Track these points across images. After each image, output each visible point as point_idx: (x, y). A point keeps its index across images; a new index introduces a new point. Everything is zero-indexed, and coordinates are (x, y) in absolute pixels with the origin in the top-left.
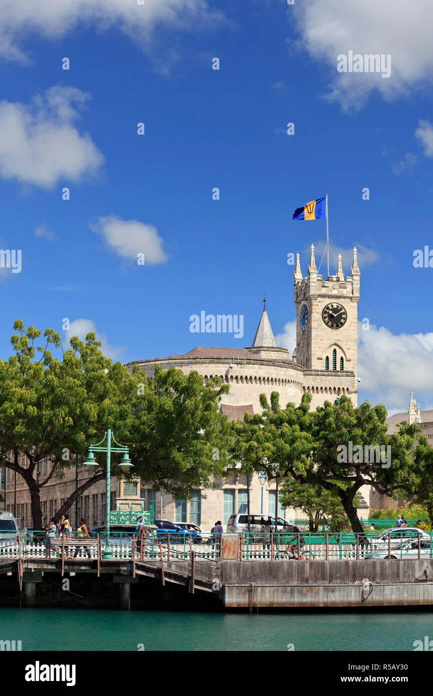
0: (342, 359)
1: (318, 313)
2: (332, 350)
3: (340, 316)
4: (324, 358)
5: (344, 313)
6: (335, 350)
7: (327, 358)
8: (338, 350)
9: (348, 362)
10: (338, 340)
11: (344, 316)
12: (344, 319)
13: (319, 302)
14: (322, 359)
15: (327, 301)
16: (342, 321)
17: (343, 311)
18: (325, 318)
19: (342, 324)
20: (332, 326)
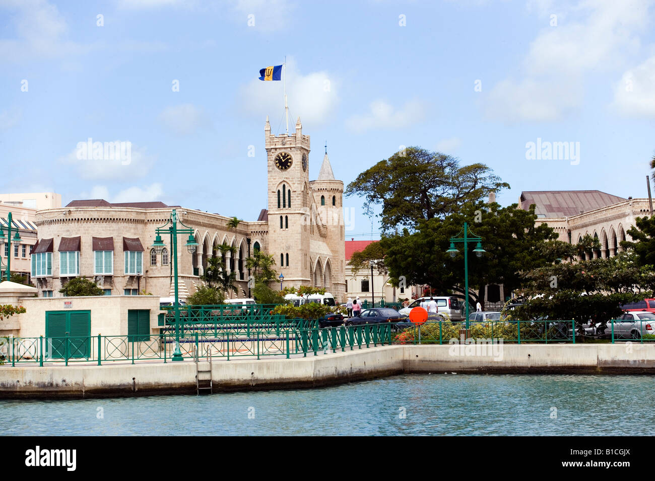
0: (289, 191)
1: (272, 160)
2: (282, 186)
3: (287, 161)
4: (277, 192)
5: (290, 159)
6: (284, 186)
7: (279, 191)
8: (287, 185)
9: (294, 193)
10: (287, 178)
11: (290, 161)
12: (290, 162)
13: (272, 153)
14: (275, 192)
15: (278, 152)
16: (289, 164)
17: (289, 157)
18: (277, 163)
19: (289, 166)
20: (282, 168)
